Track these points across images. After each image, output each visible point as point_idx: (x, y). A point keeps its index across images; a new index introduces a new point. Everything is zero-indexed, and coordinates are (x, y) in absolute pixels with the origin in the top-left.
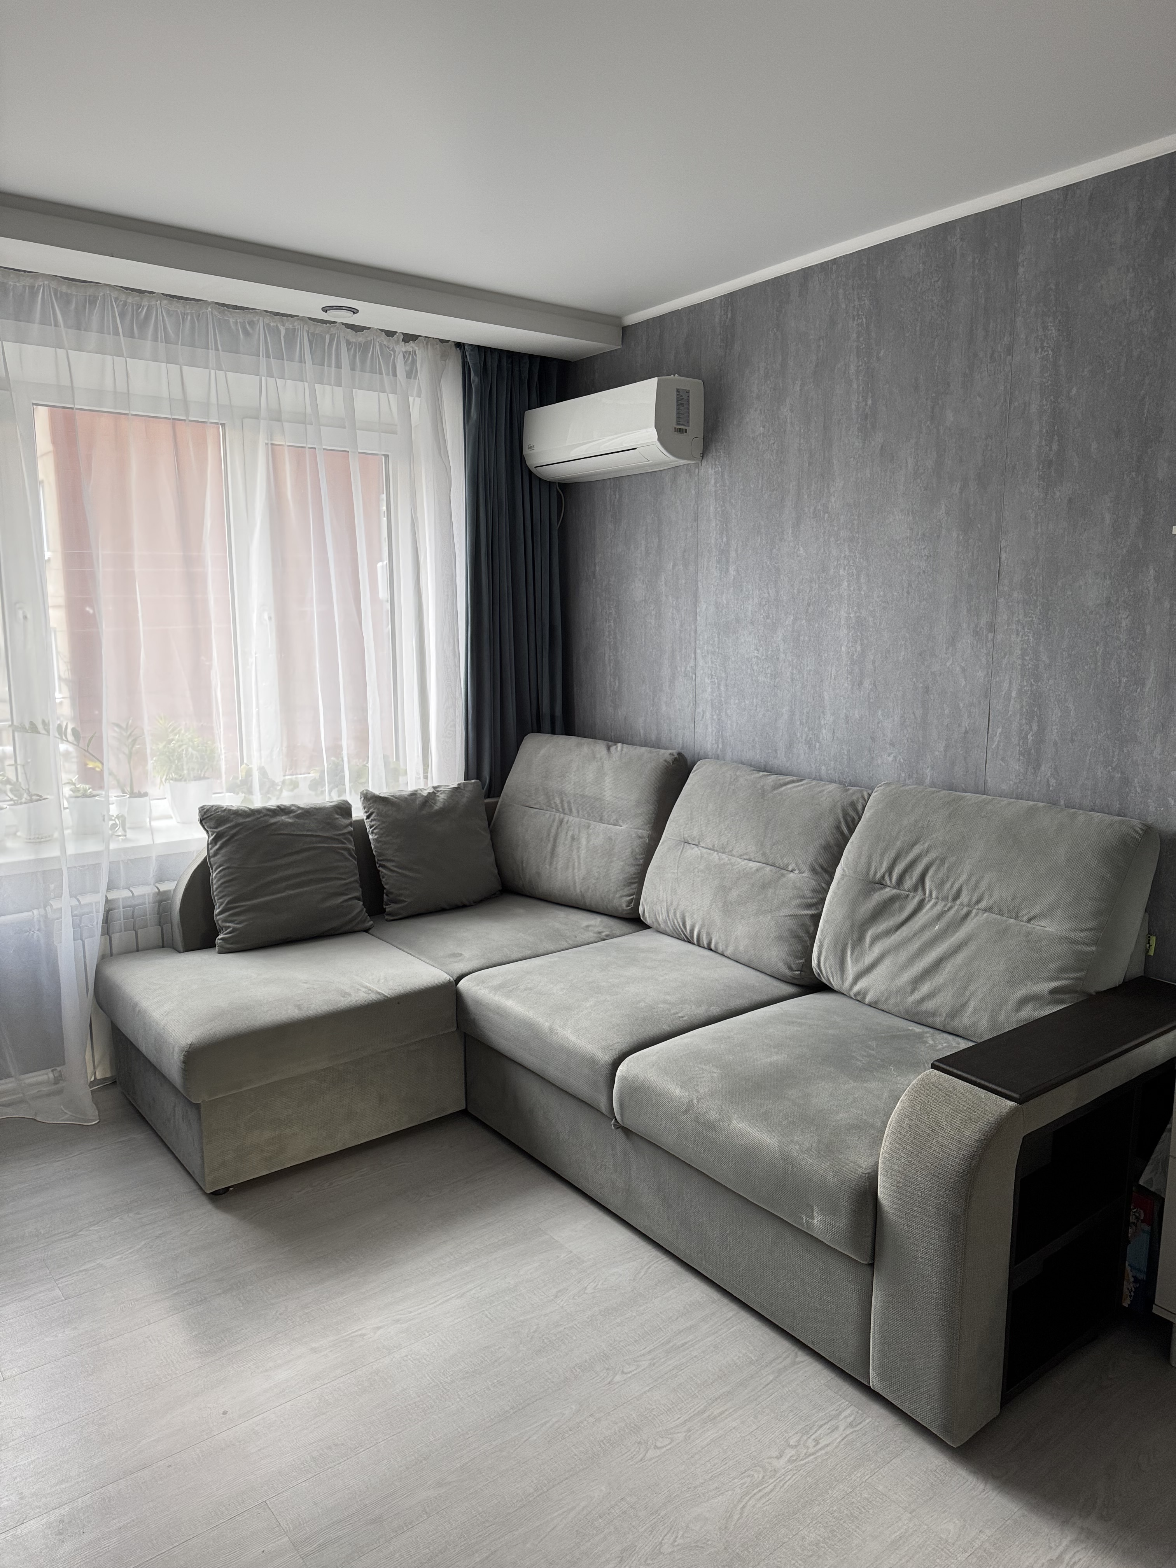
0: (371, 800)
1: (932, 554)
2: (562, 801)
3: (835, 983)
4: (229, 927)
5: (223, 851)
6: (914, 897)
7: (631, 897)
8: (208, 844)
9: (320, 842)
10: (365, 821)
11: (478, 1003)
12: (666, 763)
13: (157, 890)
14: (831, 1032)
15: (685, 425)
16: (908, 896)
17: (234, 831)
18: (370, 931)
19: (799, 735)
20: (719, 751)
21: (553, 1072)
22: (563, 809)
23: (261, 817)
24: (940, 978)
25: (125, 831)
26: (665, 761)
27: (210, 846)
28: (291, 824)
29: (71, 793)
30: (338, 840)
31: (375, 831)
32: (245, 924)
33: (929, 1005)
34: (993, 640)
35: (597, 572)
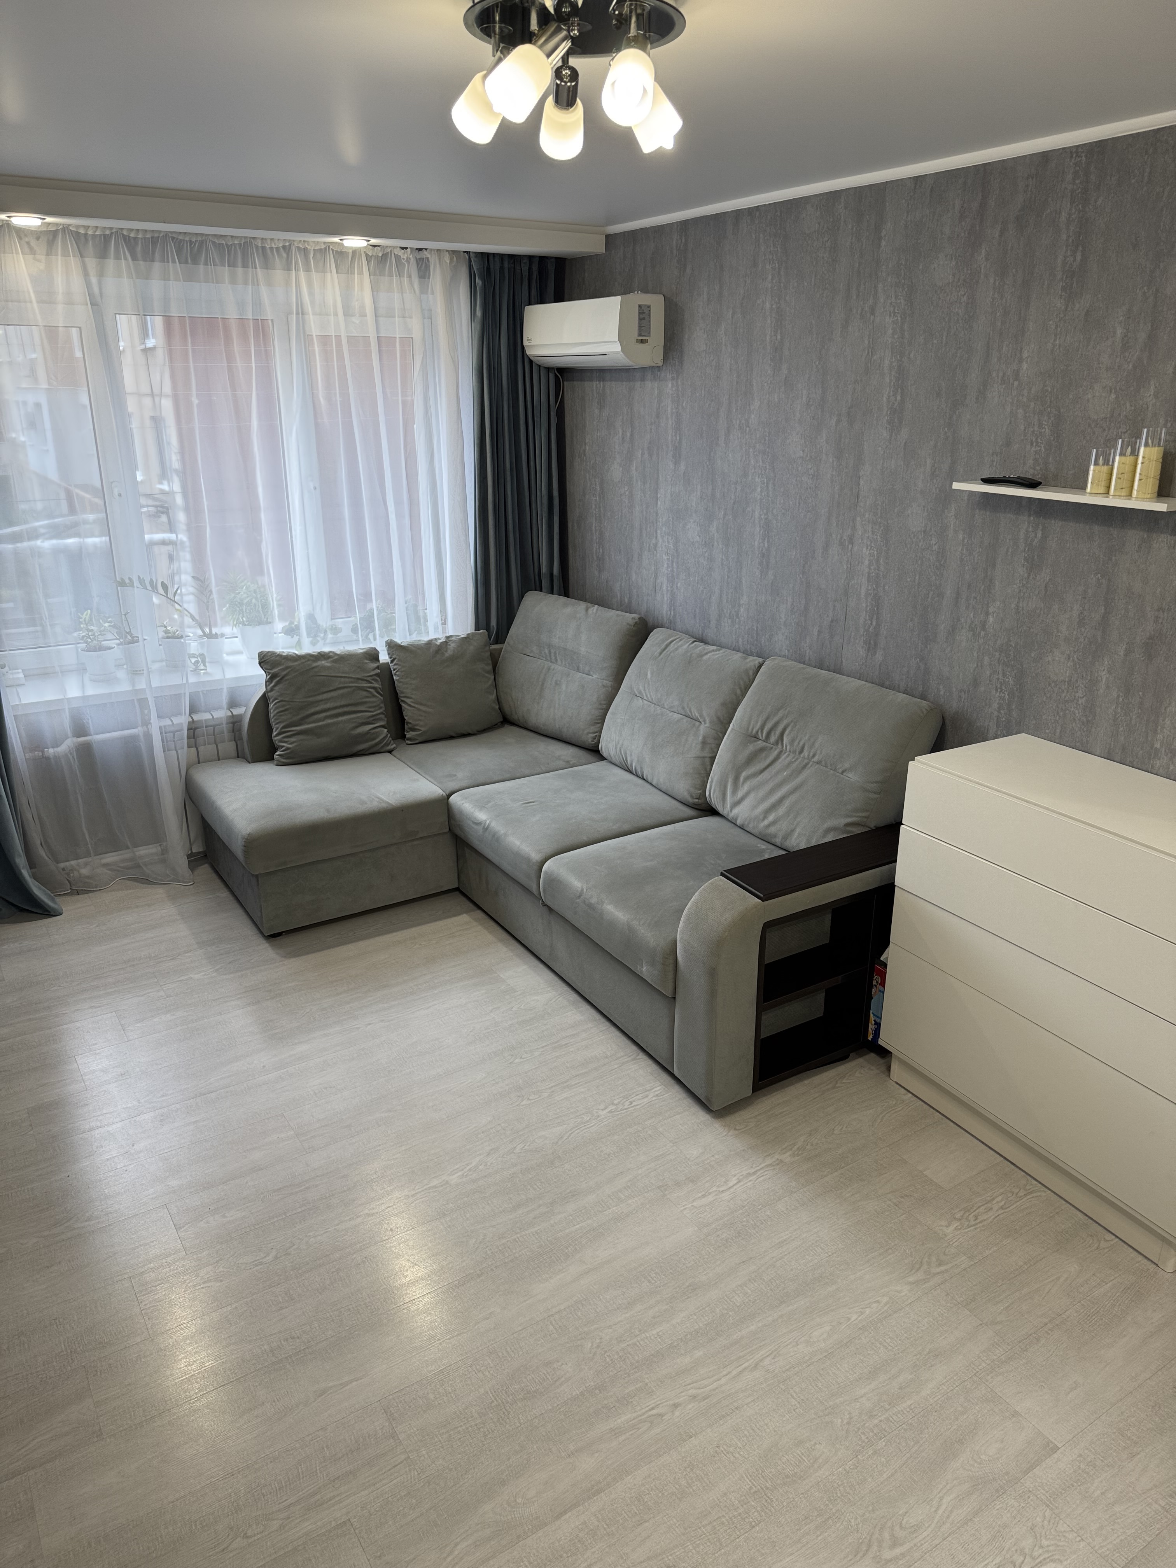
0: (392, 646)
1: (816, 473)
2: (550, 652)
3: (719, 808)
4: (283, 746)
5: (277, 688)
6: (776, 749)
7: (595, 734)
8: (266, 682)
9: (352, 682)
10: (390, 665)
11: (461, 812)
12: (628, 626)
13: (231, 714)
14: (699, 846)
15: (646, 336)
16: (772, 748)
17: (285, 673)
18: (393, 753)
19: (725, 611)
20: (671, 618)
21: (505, 866)
22: (551, 658)
23: (306, 662)
24: (781, 811)
25: (206, 666)
26: (628, 624)
27: (268, 683)
28: (329, 668)
29: (163, 634)
30: (367, 681)
31: (397, 673)
32: (295, 744)
33: (772, 830)
34: (851, 551)
35: (587, 451)
